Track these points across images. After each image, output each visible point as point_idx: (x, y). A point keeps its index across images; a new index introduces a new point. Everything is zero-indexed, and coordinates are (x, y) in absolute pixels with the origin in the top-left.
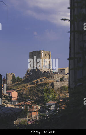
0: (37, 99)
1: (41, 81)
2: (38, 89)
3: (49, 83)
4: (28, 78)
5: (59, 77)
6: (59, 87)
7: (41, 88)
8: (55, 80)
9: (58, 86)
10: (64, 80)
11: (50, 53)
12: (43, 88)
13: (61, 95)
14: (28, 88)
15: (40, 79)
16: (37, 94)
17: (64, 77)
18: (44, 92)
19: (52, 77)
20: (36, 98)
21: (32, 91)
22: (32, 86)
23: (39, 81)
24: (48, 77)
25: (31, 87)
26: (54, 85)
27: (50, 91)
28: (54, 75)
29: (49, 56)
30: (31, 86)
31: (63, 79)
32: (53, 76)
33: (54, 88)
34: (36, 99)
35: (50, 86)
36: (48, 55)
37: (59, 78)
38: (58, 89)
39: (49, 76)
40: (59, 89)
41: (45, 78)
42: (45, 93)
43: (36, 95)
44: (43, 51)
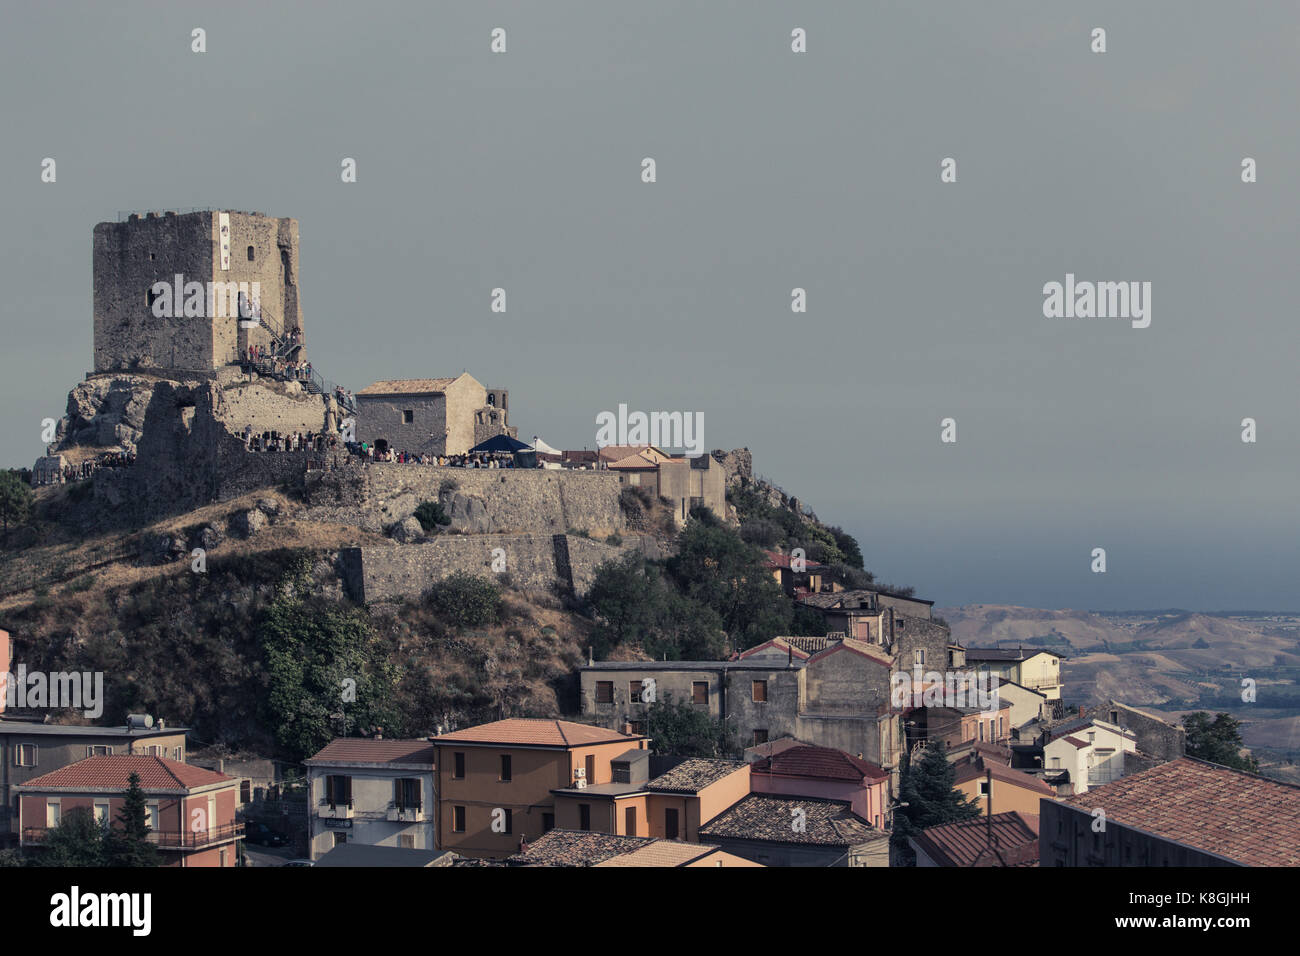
0: (210, 707)
1: (238, 525)
2: (209, 606)
3: (312, 555)
4: (97, 491)
5: (405, 491)
6: (415, 589)
7: (244, 598)
8: (375, 522)
9: (406, 577)
10: (456, 523)
11: (295, 234)
12: (261, 605)
13: (434, 671)
14: (112, 594)
15: (228, 507)
16: (198, 651)
17: (448, 487)
18: (274, 636)
19: (346, 491)
20: (192, 699)
21: (154, 628)
22: (153, 572)
23: (222, 527)
24: (301, 491)
25: (138, 588)
26: (369, 571)
27: (329, 634)
28: (361, 469)
29: (285, 257)
30: (134, 573)
31: (447, 512)
32: (356, 483)
33: (368, 598)
34: (199, 703)
35: (331, 579)
36: (276, 252)
37: (411, 497)
38: (407, 607)
39: (317, 484)
40: (410, 606)
41: (272, 498)
42: (283, 645)
43: (194, 664)
44: (224, 219)
